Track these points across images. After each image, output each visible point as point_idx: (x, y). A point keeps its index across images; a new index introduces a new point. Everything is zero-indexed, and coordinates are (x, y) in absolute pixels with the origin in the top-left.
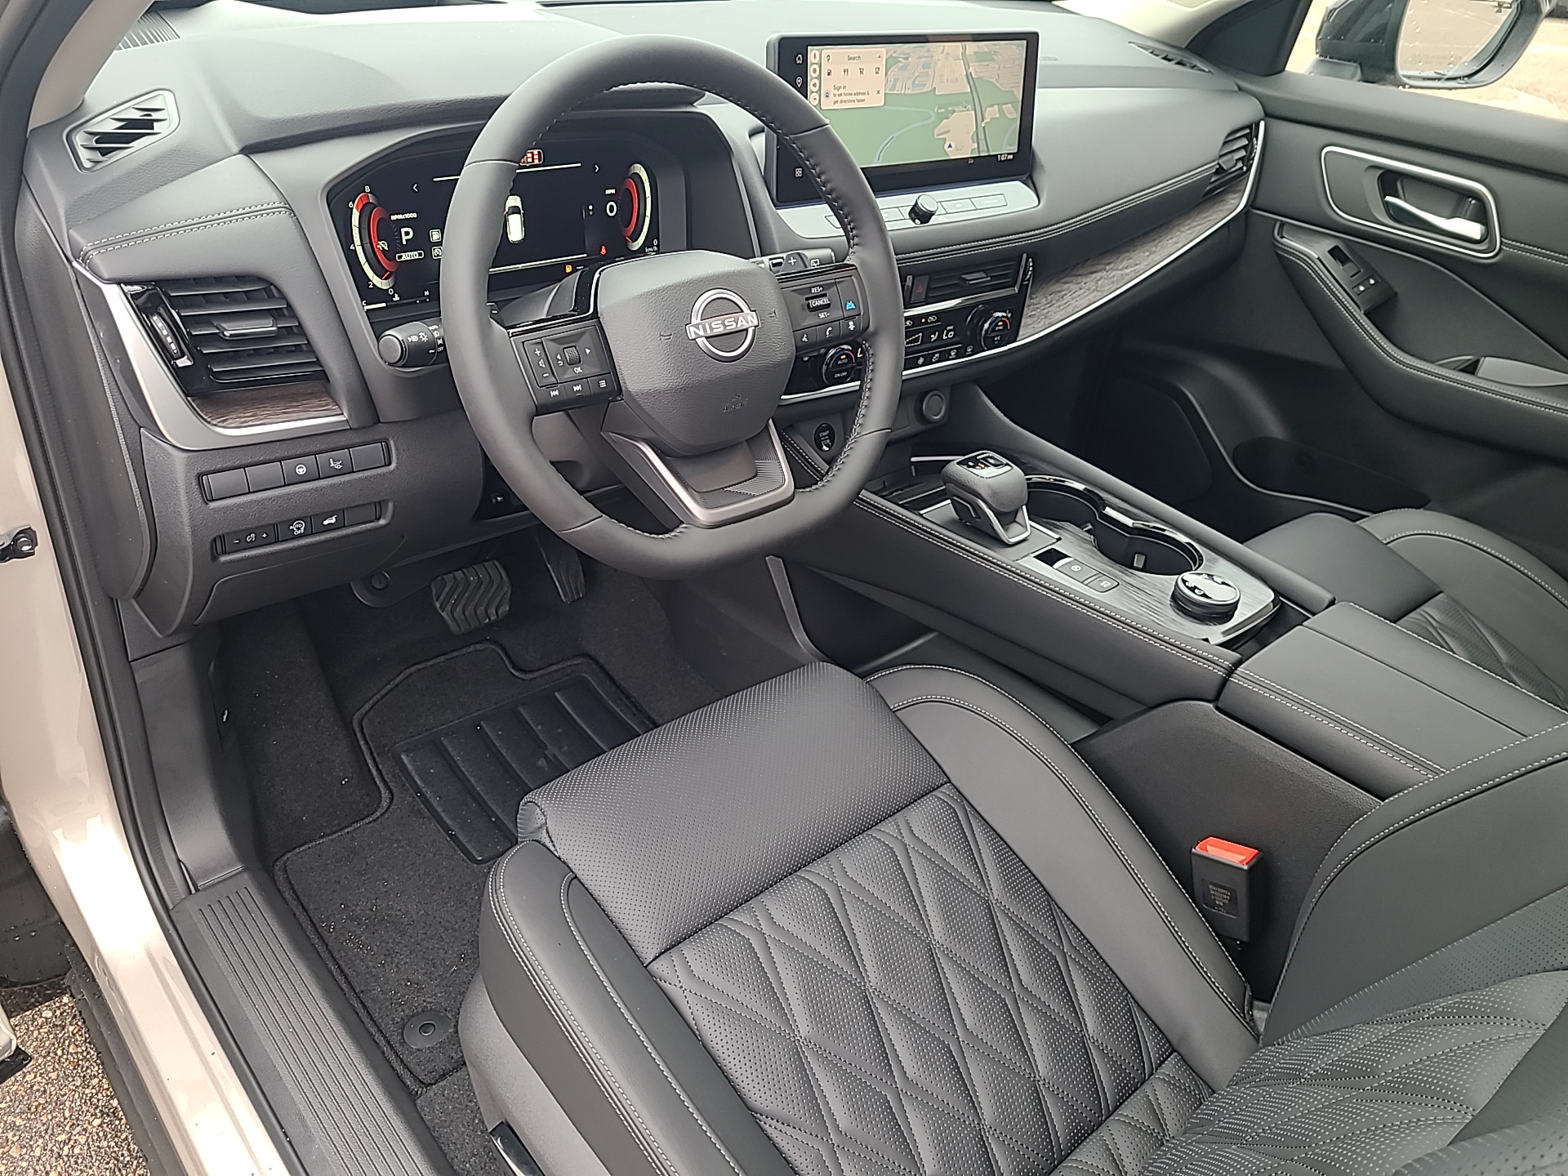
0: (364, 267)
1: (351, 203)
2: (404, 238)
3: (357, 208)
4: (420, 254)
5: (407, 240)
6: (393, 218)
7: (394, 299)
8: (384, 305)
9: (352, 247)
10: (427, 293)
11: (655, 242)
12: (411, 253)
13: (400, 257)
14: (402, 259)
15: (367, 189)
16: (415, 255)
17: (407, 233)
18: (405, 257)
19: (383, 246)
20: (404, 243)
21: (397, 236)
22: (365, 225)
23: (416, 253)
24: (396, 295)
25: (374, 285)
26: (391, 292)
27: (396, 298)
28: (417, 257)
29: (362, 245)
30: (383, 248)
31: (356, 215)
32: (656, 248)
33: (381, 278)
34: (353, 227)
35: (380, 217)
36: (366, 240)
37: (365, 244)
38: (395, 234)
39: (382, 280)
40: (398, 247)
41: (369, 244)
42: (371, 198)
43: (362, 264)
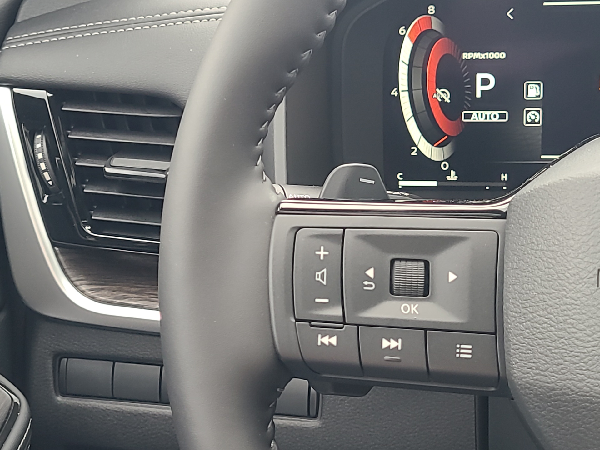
0: (408, 124)
1: (402, 29)
2: (479, 88)
3: (410, 36)
4: (502, 116)
5: (482, 92)
6: (466, 56)
7: (448, 178)
8: (434, 184)
9: (394, 93)
10: (504, 177)
12: (488, 113)
13: (468, 116)
14: (472, 120)
15: (431, 9)
16: (493, 116)
17: (485, 82)
18: (477, 117)
19: (444, 96)
20: (479, 95)
21: (467, 83)
22: (419, 62)
23: (496, 113)
24: (453, 173)
25: (419, 151)
26: (445, 166)
27: (453, 177)
28: (496, 120)
29: (410, 90)
30: (443, 99)
31: (407, 46)
33: (433, 145)
34: (401, 63)
35: (445, 53)
36: (418, 85)
37: (415, 90)
38: (465, 81)
39: (433, 147)
40: (467, 100)
41: (421, 91)
42: (436, 24)
43: (406, 119)
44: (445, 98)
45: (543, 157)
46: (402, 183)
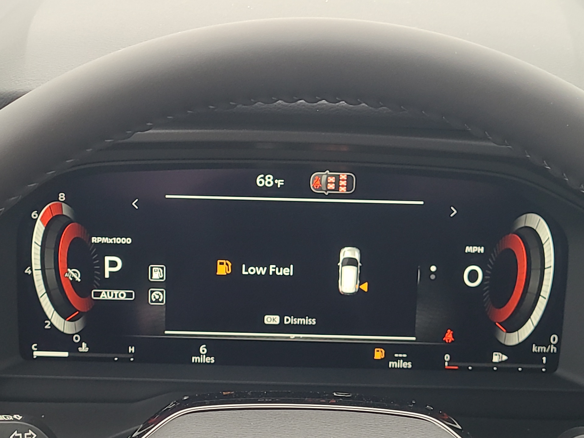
0: (41, 300)
1: (34, 213)
2: (108, 270)
3: (42, 220)
4: (129, 295)
5: (110, 273)
6: (94, 240)
7: (80, 349)
8: (66, 354)
9: (28, 271)
10: (132, 349)
11: (554, 339)
12: (116, 292)
13: (98, 294)
14: (101, 298)
15: (62, 196)
16: (120, 295)
17: (113, 264)
18: (105, 295)
19: (74, 275)
20: (107, 276)
21: (97, 265)
22: (51, 244)
23: (123, 292)
24: (84, 345)
25: (52, 325)
26: (77, 339)
27: (84, 348)
28: (123, 298)
29: (43, 269)
30: (73, 278)
31: (39, 229)
32: (553, 349)
33: (65, 319)
34: (34, 245)
35: (76, 236)
36: (50, 264)
37: (47, 269)
38: (95, 262)
39: (66, 321)
40: (96, 280)
41: (54, 270)
42: (66, 210)
43: (40, 295)
44: (76, 277)
45: (166, 332)
46: (36, 354)
